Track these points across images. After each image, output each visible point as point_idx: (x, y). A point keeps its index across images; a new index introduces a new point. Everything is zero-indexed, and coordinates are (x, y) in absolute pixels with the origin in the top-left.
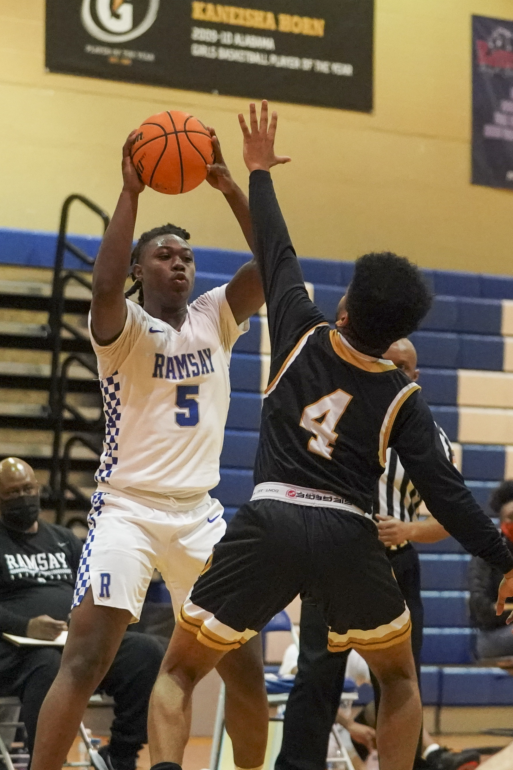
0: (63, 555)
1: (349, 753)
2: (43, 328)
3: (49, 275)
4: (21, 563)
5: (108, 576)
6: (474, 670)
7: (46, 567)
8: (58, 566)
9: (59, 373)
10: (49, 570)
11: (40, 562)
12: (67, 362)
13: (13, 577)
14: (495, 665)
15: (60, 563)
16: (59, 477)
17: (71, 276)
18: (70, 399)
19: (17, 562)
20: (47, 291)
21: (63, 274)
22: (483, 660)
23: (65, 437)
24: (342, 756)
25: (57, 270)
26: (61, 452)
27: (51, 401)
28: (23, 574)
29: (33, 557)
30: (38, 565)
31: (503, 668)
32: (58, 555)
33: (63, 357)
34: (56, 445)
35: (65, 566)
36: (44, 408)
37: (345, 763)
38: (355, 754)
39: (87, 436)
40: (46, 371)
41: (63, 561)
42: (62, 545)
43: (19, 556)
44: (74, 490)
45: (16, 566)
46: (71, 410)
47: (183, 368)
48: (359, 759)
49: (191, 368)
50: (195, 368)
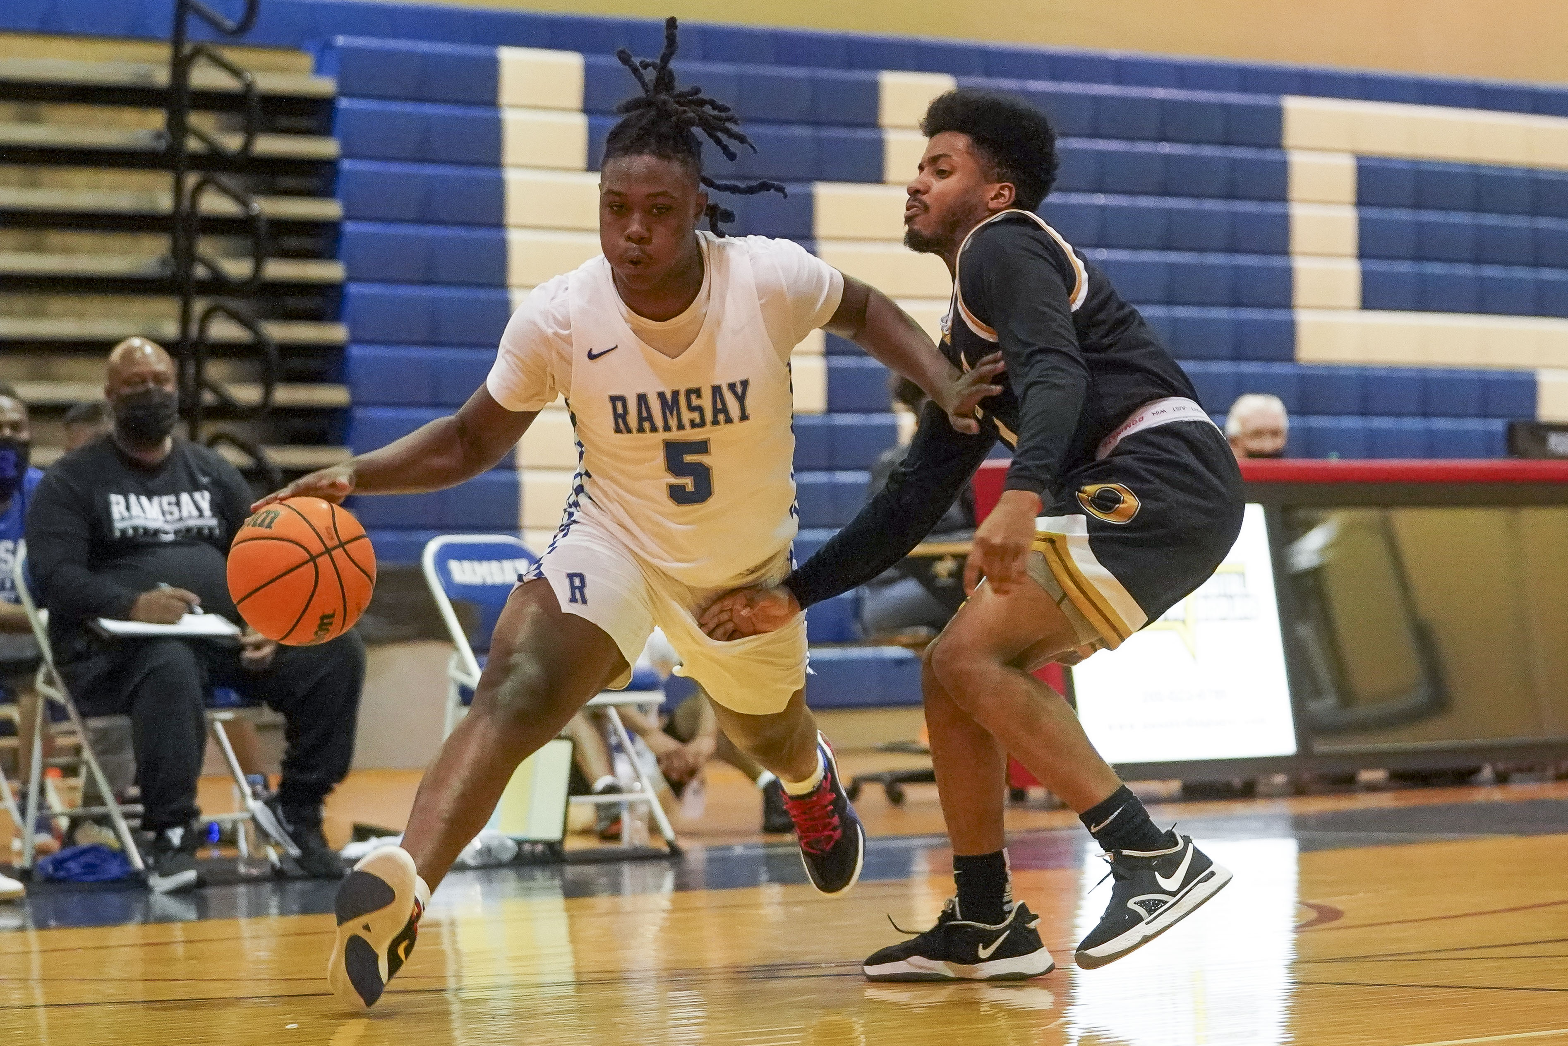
0: (207, 495)
1: (654, 787)
2: (159, 136)
3: (164, 52)
4: (135, 509)
5: (581, 577)
6: (854, 653)
7: (177, 515)
8: (195, 513)
9: (186, 203)
10: (181, 519)
11: (166, 507)
12: (199, 189)
13: (117, 534)
14: (891, 643)
15: (199, 509)
16: (191, 370)
17: (198, 52)
18: (206, 247)
19: (128, 508)
20: (162, 77)
21: (187, 49)
22: (874, 635)
23: (199, 306)
24: (642, 790)
25: (177, 42)
26: (194, 330)
27: (175, 251)
28: (135, 529)
29: (156, 500)
30: (163, 513)
31: (906, 646)
32: (197, 496)
33: (191, 180)
34: (185, 319)
35: (207, 512)
36: (164, 263)
37: (648, 802)
38: (664, 786)
39: (233, 304)
40: (164, 202)
41: (205, 505)
42: (205, 480)
43: (133, 498)
44: (215, 390)
45: (126, 514)
46: (208, 264)
47: (672, 414)
48: (670, 794)
49: (687, 416)
50: (696, 416)
